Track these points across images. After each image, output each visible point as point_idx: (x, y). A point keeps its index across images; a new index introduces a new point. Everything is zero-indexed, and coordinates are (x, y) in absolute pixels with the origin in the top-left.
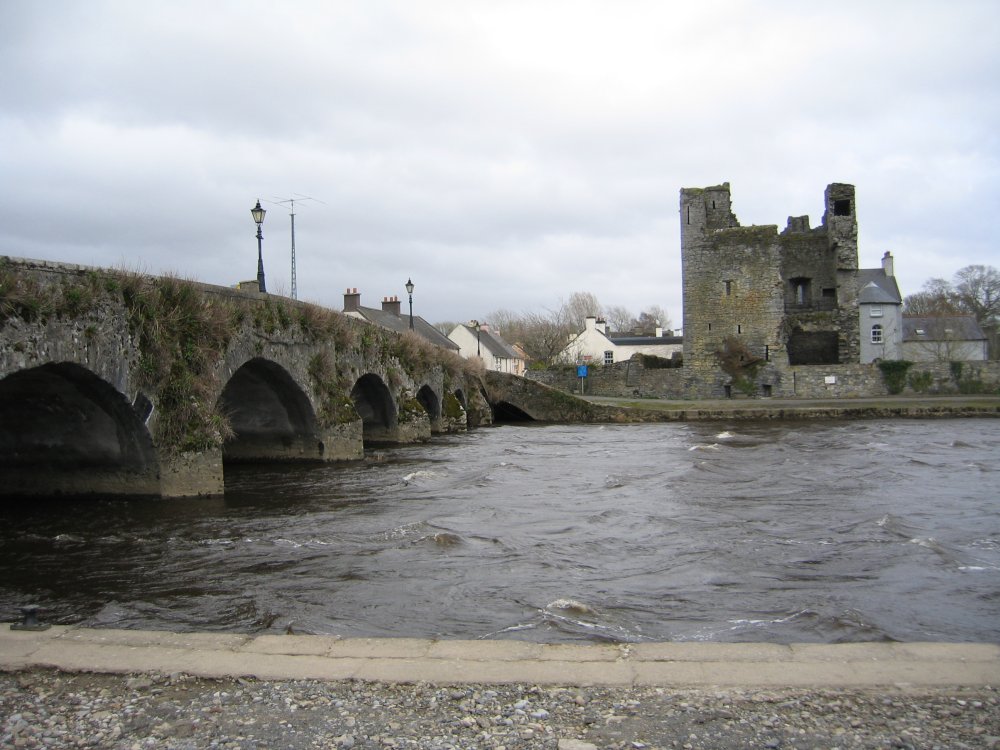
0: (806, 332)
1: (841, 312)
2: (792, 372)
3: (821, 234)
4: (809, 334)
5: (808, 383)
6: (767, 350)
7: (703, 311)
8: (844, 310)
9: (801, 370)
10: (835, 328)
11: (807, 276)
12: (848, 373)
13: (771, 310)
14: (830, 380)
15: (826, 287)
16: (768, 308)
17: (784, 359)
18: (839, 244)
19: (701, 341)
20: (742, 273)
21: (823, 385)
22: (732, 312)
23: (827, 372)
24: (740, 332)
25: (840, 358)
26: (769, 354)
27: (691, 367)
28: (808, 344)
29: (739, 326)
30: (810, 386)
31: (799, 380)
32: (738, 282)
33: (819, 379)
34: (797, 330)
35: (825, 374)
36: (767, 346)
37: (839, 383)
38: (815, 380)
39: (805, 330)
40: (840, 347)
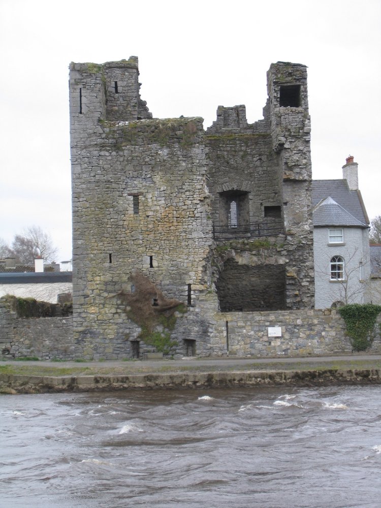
1: (289, 238)
2: (224, 321)
3: (262, 130)
4: (246, 268)
5: (245, 336)
6: (190, 290)
7: (100, 236)
8: (292, 235)
9: (236, 318)
10: (282, 261)
11: (243, 189)
12: (299, 322)
13: (195, 235)
14: (275, 331)
15: (268, 204)
16: (191, 233)
17: (213, 303)
18: (286, 146)
19: (98, 278)
20: (154, 183)
21: (265, 339)
22: (141, 237)
23: (271, 322)
24: (151, 266)
25: (288, 301)
26: (193, 296)
27: (84, 315)
28: (244, 283)
29: (151, 257)
30: (248, 341)
31: (233, 332)
32: (149, 196)
33: (259, 331)
34: (230, 263)
35: (268, 324)
36: (189, 285)
37: (287, 336)
38: (255, 332)
39: (240, 263)
40: (288, 287)
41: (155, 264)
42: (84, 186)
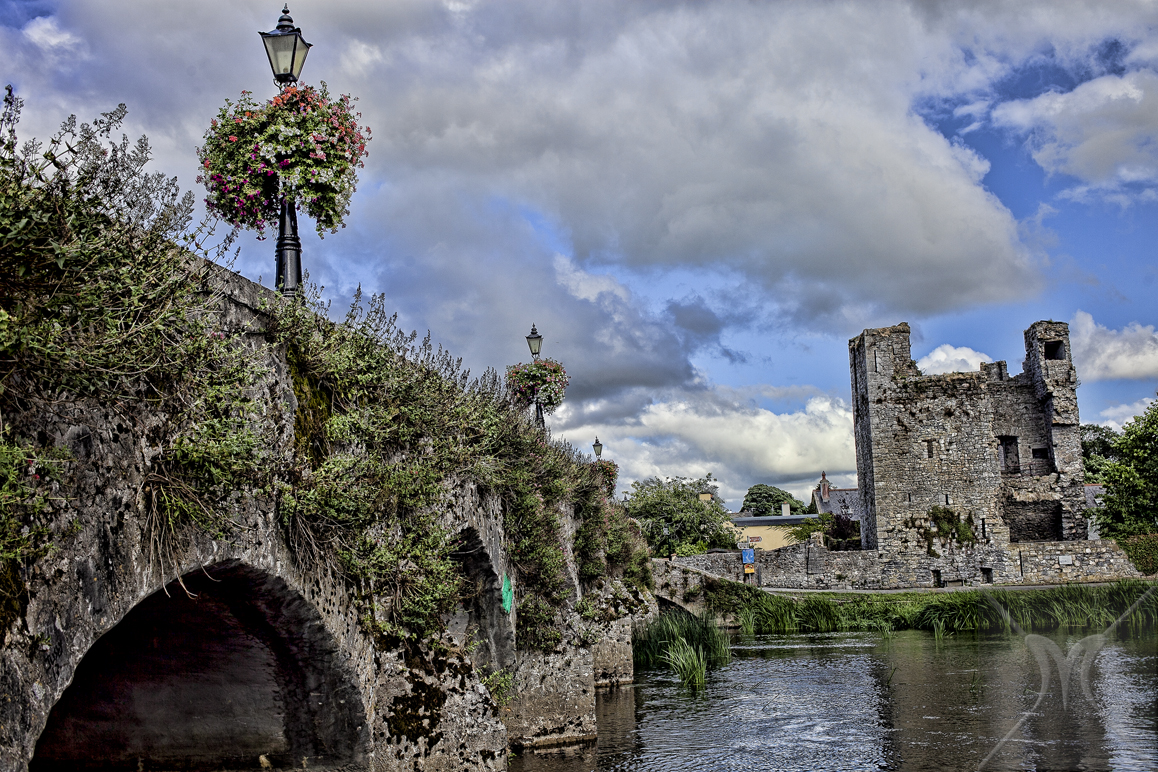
0: (1020, 502)
1: (1062, 476)
2: (1017, 551)
3: (1024, 382)
4: (1024, 504)
5: (1037, 565)
6: (983, 525)
7: (900, 478)
8: (1063, 473)
9: (1025, 547)
10: (1057, 496)
11: (1012, 434)
12: (1088, 551)
13: (985, 475)
14: (1066, 559)
15: (1035, 447)
16: (981, 473)
17: (1005, 533)
18: (1054, 394)
19: (899, 515)
20: (945, 429)
21: (1057, 566)
22: (936, 478)
23: (1061, 551)
24: (947, 503)
25: (1064, 532)
26: (987, 530)
27: (888, 548)
28: (1021, 517)
29: (947, 496)
30: (1041, 568)
31: (1026, 560)
32: (942, 441)
33: (1051, 559)
34: (1010, 501)
35: (1058, 553)
36: (983, 520)
37: (1077, 563)
38: (1047, 560)
39: (1018, 500)
40: (1064, 520)
41: (951, 502)
42: (882, 435)
